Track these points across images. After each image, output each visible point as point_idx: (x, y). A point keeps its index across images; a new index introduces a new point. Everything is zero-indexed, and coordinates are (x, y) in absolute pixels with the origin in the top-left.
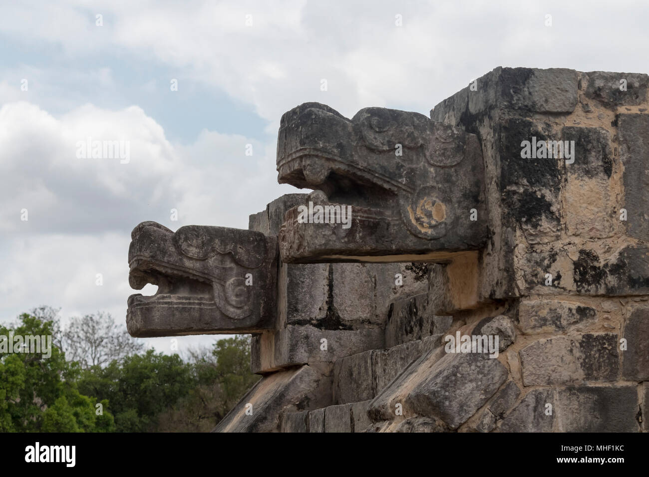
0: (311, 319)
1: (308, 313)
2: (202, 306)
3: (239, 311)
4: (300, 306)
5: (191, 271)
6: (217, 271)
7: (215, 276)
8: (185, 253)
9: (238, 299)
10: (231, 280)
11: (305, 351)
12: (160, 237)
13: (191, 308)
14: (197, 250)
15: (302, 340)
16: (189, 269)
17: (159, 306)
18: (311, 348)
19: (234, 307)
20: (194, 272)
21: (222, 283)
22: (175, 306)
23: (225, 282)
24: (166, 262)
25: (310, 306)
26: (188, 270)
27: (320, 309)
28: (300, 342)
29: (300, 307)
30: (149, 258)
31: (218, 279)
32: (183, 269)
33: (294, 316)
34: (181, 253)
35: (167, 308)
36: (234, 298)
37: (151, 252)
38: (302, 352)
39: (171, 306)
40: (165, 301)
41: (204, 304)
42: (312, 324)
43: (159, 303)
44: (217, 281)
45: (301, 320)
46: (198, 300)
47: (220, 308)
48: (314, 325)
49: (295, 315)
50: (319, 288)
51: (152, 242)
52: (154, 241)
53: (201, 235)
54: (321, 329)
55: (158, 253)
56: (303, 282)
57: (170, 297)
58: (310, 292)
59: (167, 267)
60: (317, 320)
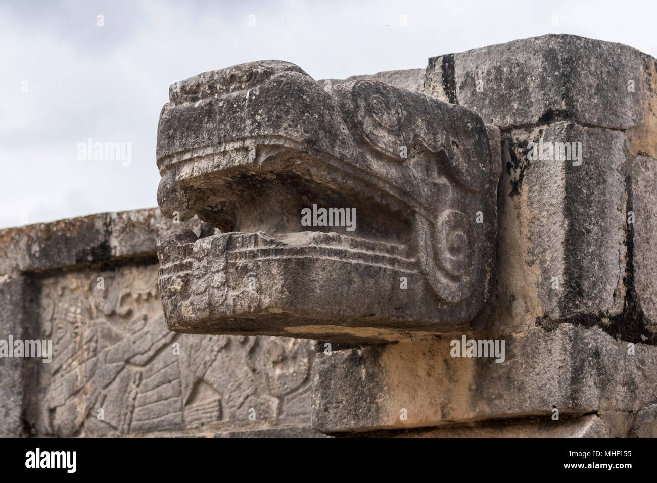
0: (602, 315)
1: (597, 301)
2: (396, 266)
3: (454, 286)
4: (586, 283)
5: (381, 185)
6: (426, 190)
7: (422, 200)
8: (371, 141)
9: (454, 258)
10: (445, 215)
11: (595, 383)
12: (322, 98)
13: (380, 268)
14: (392, 138)
15: (591, 359)
16: (379, 179)
17: (324, 258)
18: (604, 377)
19: (447, 274)
20: (387, 188)
21: (431, 218)
22: (353, 262)
23: (436, 217)
24: (337, 158)
25: (601, 287)
26: (375, 181)
27: (614, 295)
28: (587, 364)
29: (586, 285)
30: (302, 143)
31: (425, 209)
32: (367, 178)
33: (577, 305)
34: (363, 141)
35: (339, 264)
36: (447, 255)
37: (306, 132)
38: (590, 387)
39: (344, 260)
40: (333, 247)
41: (399, 262)
42: (602, 326)
43: (323, 251)
44: (423, 212)
45: (586, 315)
46: (388, 251)
47: (427, 274)
48: (606, 329)
49: (577, 302)
50: (612, 247)
51: (307, 107)
52: (310, 107)
53: (394, 105)
54: (615, 338)
55: (322, 134)
56: (589, 231)
57: (339, 241)
58: (600, 255)
59: (336, 170)
60: (611, 318)
